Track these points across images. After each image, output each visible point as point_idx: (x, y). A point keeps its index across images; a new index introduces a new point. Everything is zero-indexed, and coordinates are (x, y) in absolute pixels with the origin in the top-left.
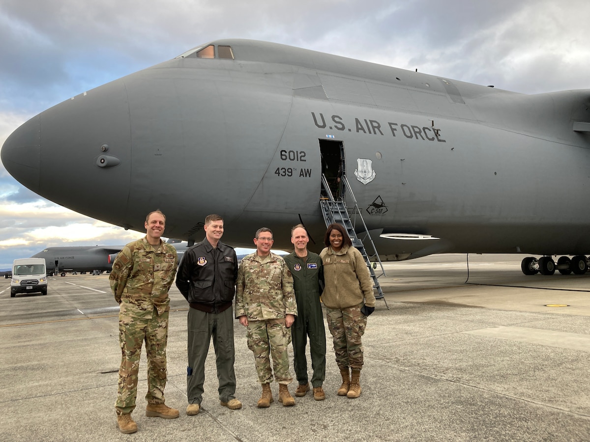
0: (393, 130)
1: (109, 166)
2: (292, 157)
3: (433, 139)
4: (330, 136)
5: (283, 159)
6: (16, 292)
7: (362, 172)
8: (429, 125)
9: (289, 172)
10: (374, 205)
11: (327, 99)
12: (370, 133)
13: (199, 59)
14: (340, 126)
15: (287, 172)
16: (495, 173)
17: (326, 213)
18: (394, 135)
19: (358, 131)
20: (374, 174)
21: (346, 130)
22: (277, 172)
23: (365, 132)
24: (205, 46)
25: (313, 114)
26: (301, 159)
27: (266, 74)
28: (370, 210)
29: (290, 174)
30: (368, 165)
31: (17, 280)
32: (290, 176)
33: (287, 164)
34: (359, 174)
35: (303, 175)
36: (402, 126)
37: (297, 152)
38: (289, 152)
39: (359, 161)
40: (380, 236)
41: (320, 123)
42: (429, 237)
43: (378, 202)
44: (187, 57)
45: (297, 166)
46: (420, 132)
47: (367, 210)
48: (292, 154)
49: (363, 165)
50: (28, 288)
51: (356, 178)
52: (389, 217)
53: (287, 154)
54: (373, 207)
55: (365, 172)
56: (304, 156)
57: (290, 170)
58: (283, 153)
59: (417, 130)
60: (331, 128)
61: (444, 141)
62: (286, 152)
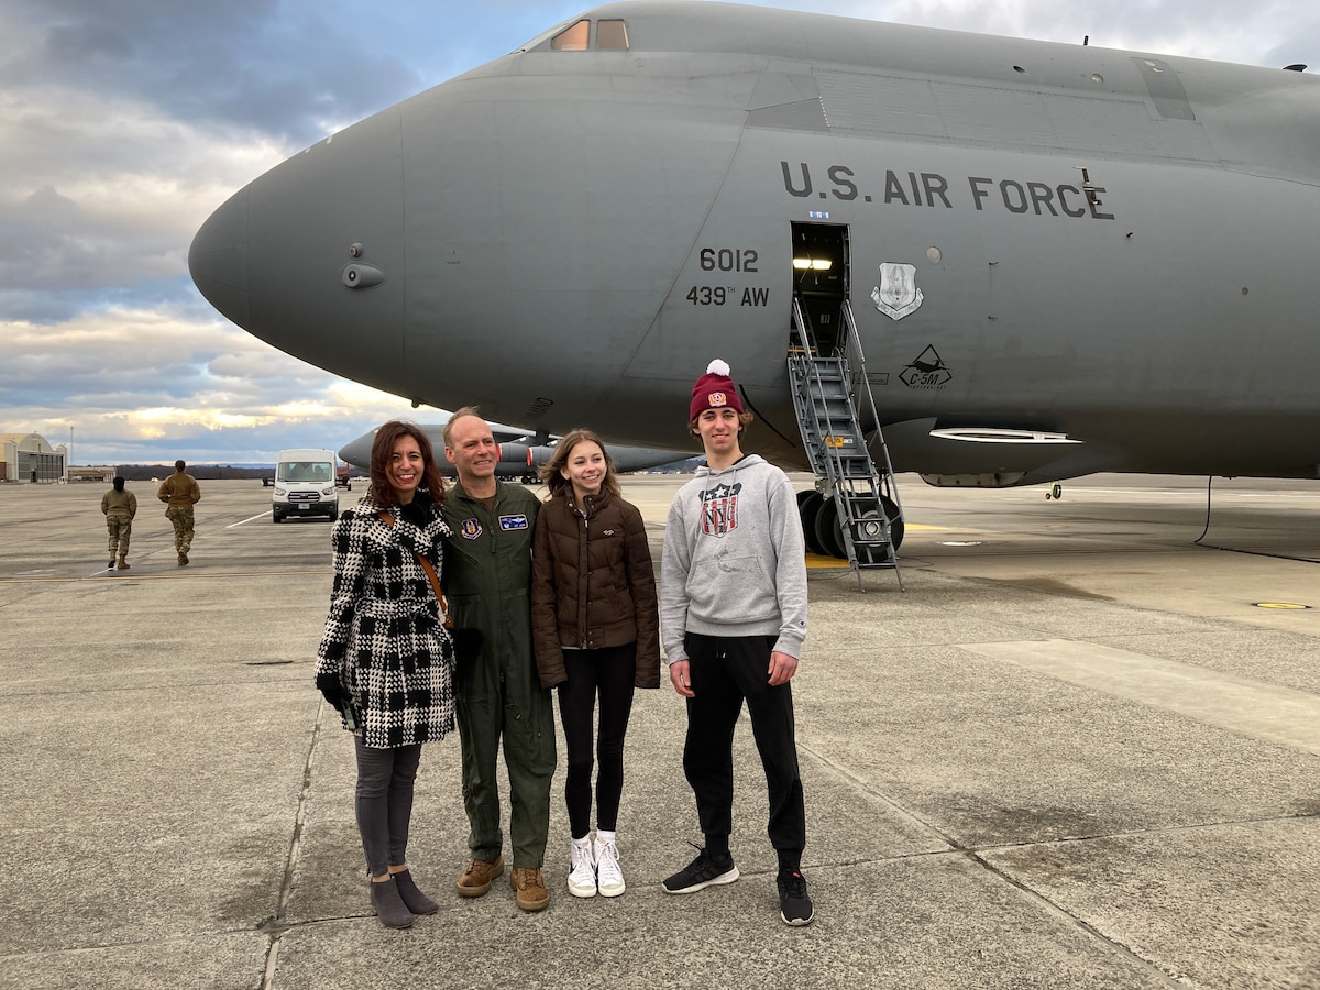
0: (977, 194)
1: (365, 286)
2: (726, 264)
3: (1081, 213)
4: (819, 214)
5: (705, 268)
6: (283, 513)
7: (891, 292)
8: (1076, 180)
9: (718, 296)
10: (919, 365)
11: (827, 130)
12: (919, 202)
13: (554, 55)
14: (845, 190)
15: (713, 297)
16: (1245, 291)
17: (797, 383)
18: (979, 207)
19: (888, 200)
20: (920, 297)
21: (860, 199)
22: (692, 296)
23: (905, 202)
24: (570, 22)
25: (785, 165)
26: (745, 266)
27: (692, 78)
28: (907, 377)
29: (720, 300)
30: (906, 277)
31: (283, 491)
32: (721, 304)
33: (715, 278)
34: (882, 298)
35: (749, 301)
36: (1004, 185)
37: (738, 251)
38: (721, 253)
39: (885, 268)
40: (932, 434)
41: (799, 185)
42: (1061, 439)
43: (929, 359)
44: (531, 51)
45: (737, 281)
46: (1047, 199)
47: (900, 377)
48: (726, 256)
49: (892, 278)
50: (301, 507)
51: (875, 305)
52: (954, 393)
53: (716, 258)
54: (915, 370)
55: (897, 293)
56: (753, 261)
57: (720, 292)
58: (707, 255)
59: (1040, 192)
60: (823, 195)
61: (1111, 217)
62: (713, 253)
